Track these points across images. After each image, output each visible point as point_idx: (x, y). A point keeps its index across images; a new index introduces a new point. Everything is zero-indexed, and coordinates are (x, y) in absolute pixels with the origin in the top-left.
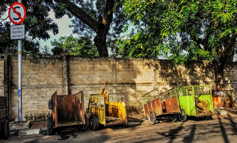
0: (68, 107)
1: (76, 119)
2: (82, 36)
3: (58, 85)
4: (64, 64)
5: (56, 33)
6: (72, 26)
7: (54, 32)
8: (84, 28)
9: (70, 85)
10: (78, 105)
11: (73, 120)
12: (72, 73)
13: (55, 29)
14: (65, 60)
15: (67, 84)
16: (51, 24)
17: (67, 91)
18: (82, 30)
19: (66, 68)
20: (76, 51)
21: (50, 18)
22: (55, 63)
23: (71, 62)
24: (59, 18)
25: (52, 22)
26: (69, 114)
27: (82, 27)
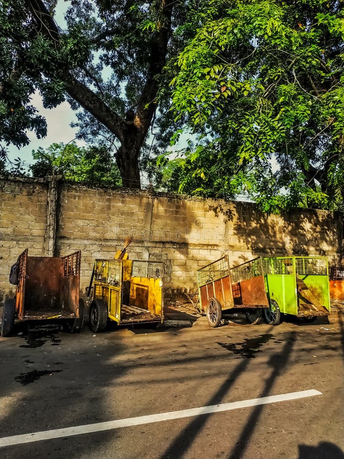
0: (50, 282)
1: (63, 307)
2: (93, 145)
3: (36, 236)
4: (51, 196)
5: (41, 136)
6: (77, 125)
7: (37, 134)
8: (99, 130)
9: (59, 237)
10: (69, 279)
11: (56, 308)
12: (66, 214)
13: (41, 127)
14: (54, 187)
15: (52, 236)
16: (34, 117)
17: (51, 248)
18: (95, 134)
19: (54, 204)
20: (79, 172)
21: (32, 106)
22: (34, 192)
23: (65, 192)
24: (50, 107)
25: (36, 113)
26: (50, 296)
27: (95, 129)
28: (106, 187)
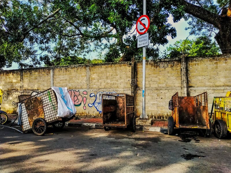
0: (189, 109)
1: (198, 123)
2: (200, 36)
3: (177, 87)
4: (183, 65)
5: (174, 37)
6: (189, 28)
7: (172, 37)
8: (202, 27)
9: (188, 87)
10: (200, 107)
11: (194, 123)
12: (191, 74)
13: (173, 33)
14: (184, 61)
15: (185, 86)
16: (169, 28)
17: (186, 93)
18: (200, 30)
19: (185, 70)
20: (192, 53)
21: (169, 23)
22: (174, 65)
23: (190, 63)
24: (177, 22)
25: (171, 26)
26: (189, 117)
27: (200, 27)
28: (213, 56)
